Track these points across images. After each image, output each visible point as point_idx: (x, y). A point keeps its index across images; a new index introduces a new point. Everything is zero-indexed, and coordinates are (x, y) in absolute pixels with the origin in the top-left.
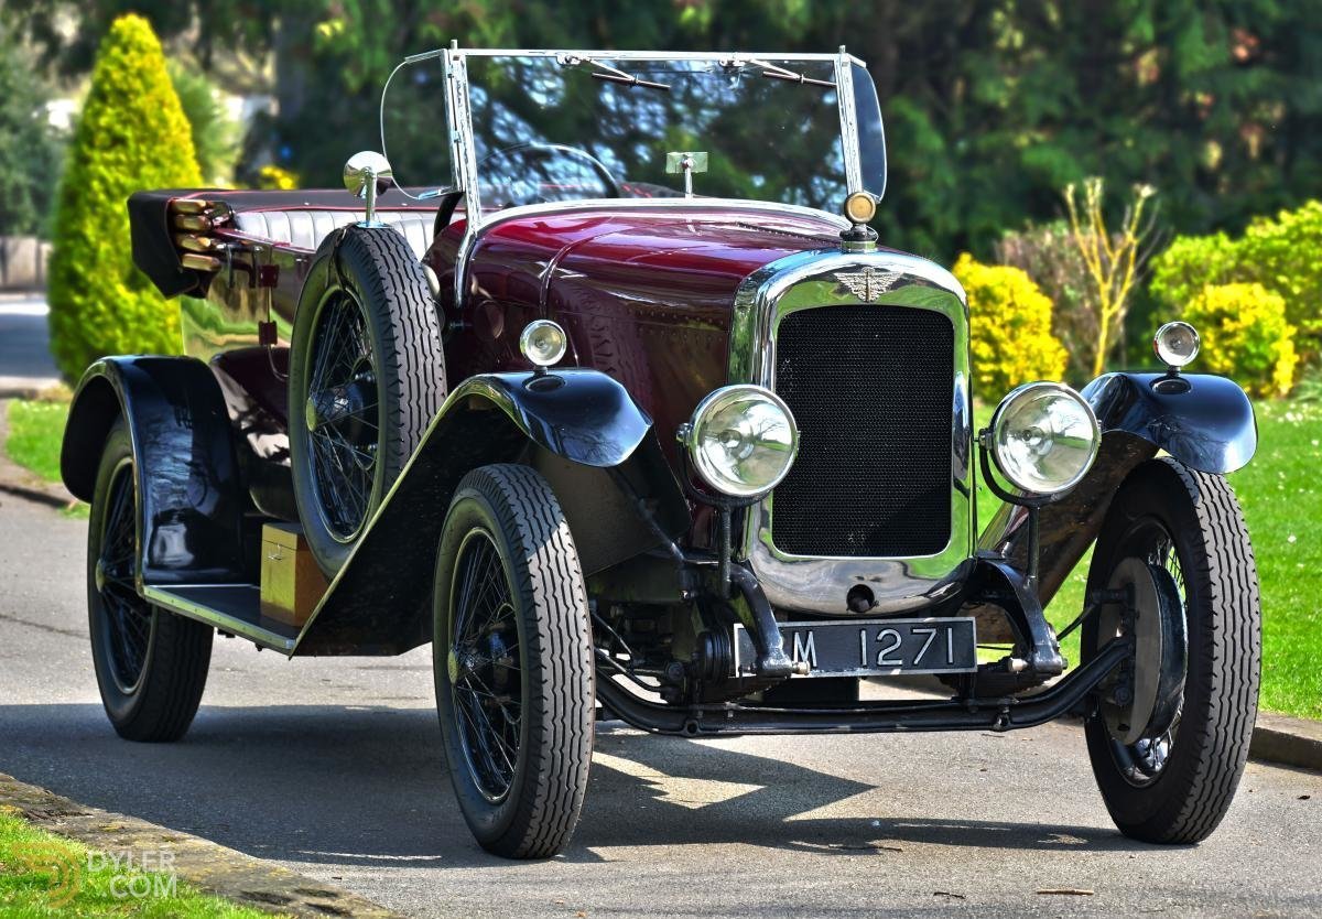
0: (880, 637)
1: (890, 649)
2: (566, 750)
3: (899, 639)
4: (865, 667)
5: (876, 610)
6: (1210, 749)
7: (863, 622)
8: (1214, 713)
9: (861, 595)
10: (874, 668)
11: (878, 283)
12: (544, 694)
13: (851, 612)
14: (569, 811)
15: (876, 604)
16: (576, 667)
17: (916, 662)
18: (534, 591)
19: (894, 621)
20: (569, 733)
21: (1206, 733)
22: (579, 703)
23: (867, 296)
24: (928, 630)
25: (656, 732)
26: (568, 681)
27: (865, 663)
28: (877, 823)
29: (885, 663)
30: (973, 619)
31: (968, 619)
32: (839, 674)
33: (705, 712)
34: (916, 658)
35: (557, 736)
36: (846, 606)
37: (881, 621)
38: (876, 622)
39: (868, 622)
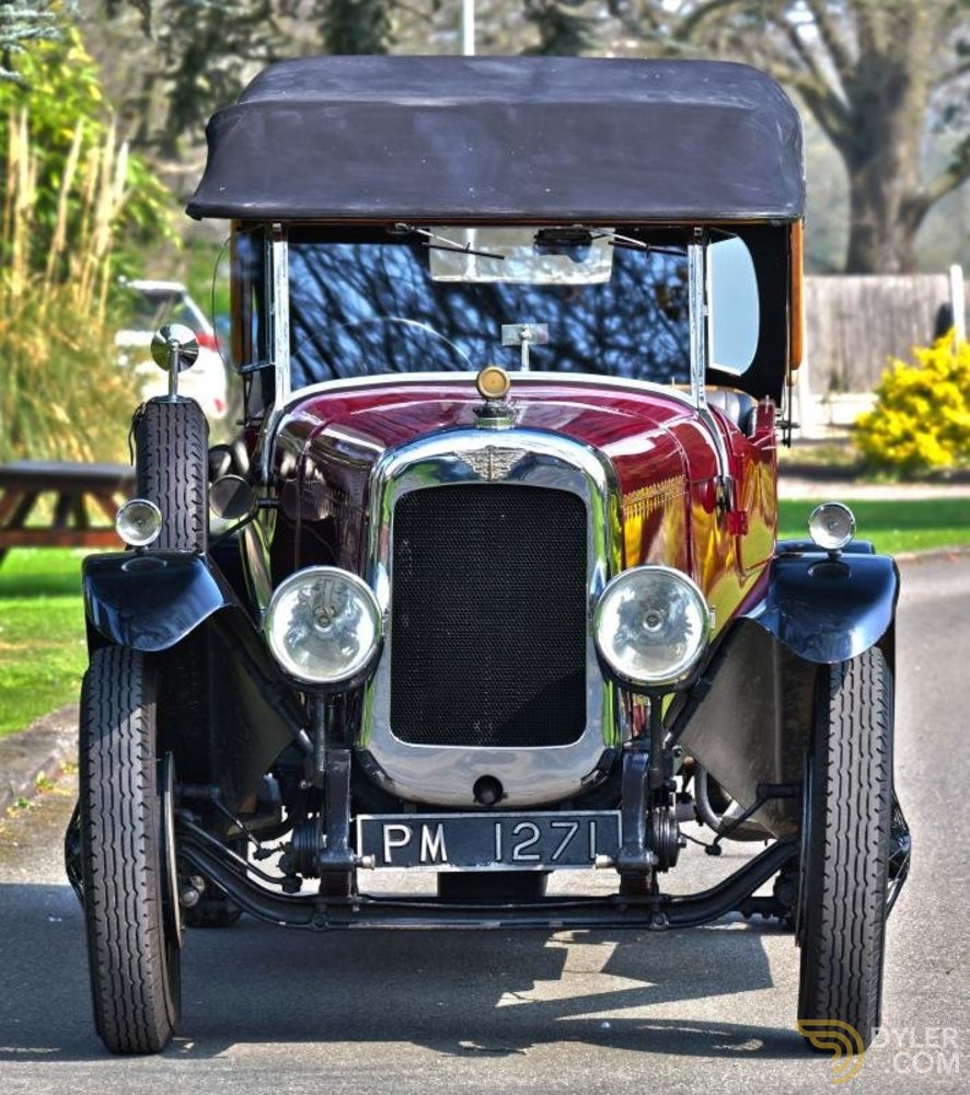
0: (516, 831)
1: (526, 844)
2: (123, 942)
3: (537, 832)
4: (499, 862)
5: (504, 802)
6: (829, 953)
7: (498, 815)
8: (828, 915)
9: (488, 786)
10: (510, 864)
11: (502, 461)
12: (96, 884)
13: (478, 804)
14: (141, 1006)
15: (505, 796)
16: (128, 856)
17: (555, 857)
18: (90, 777)
19: (532, 814)
20: (124, 924)
21: (822, 937)
22: (132, 893)
23: (490, 475)
24: (569, 825)
25: (283, 926)
26: (120, 871)
27: (499, 857)
28: (607, 1025)
29: (521, 858)
30: (618, 812)
31: (614, 812)
32: (470, 869)
33: (329, 906)
34: (555, 852)
35: (112, 928)
36: (473, 797)
37: (518, 814)
38: (513, 814)
39: (504, 814)
